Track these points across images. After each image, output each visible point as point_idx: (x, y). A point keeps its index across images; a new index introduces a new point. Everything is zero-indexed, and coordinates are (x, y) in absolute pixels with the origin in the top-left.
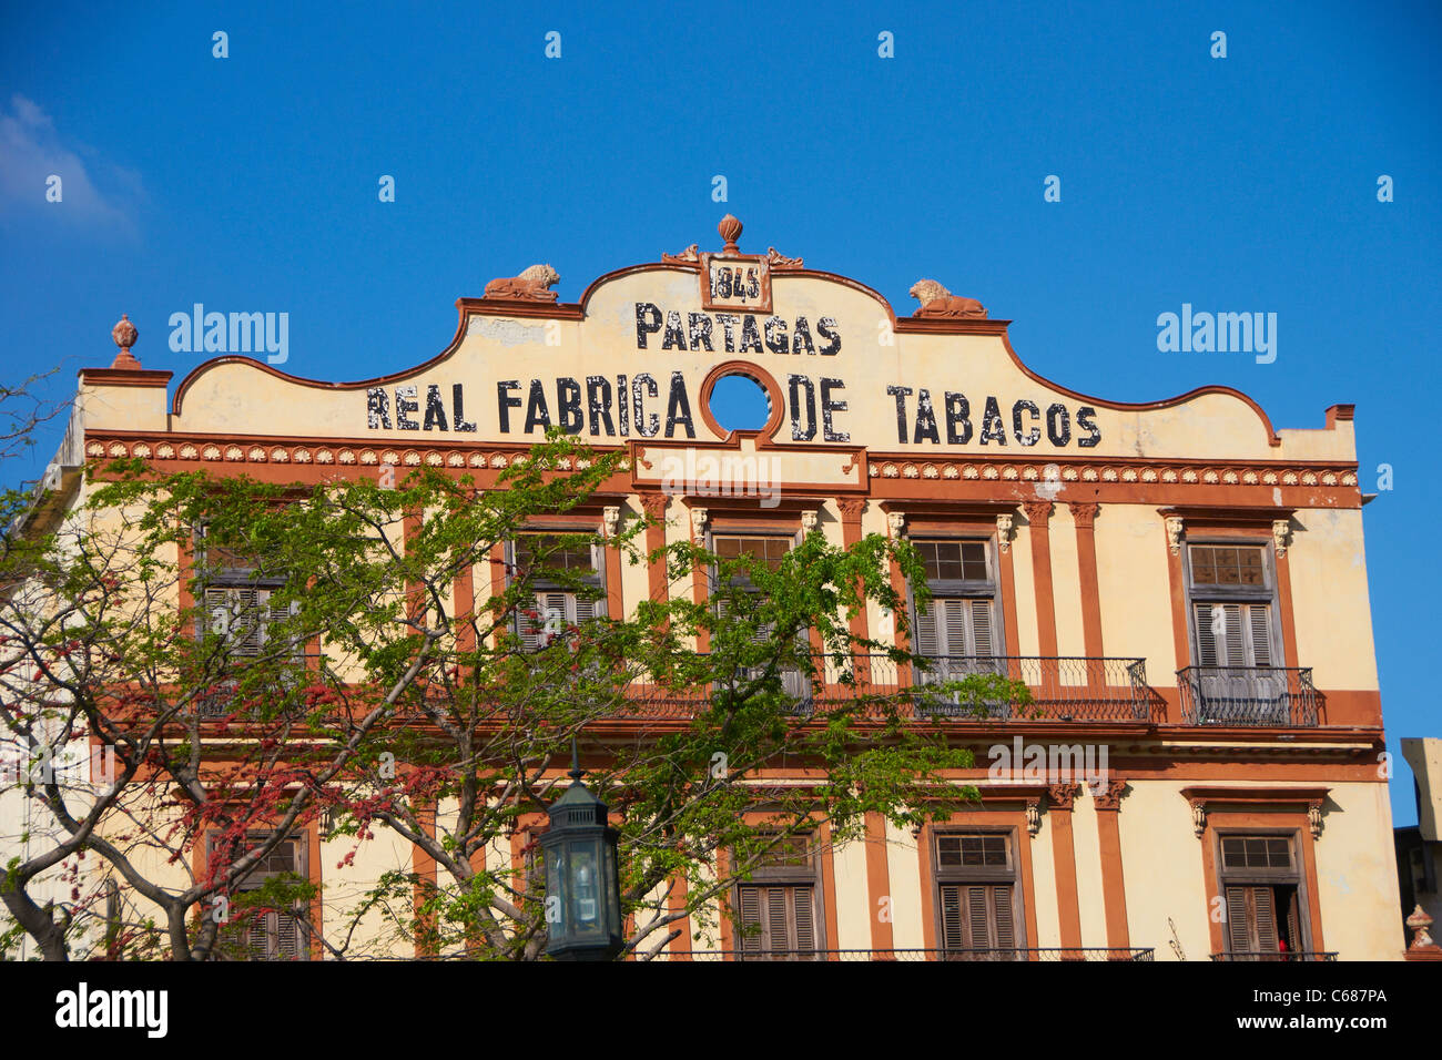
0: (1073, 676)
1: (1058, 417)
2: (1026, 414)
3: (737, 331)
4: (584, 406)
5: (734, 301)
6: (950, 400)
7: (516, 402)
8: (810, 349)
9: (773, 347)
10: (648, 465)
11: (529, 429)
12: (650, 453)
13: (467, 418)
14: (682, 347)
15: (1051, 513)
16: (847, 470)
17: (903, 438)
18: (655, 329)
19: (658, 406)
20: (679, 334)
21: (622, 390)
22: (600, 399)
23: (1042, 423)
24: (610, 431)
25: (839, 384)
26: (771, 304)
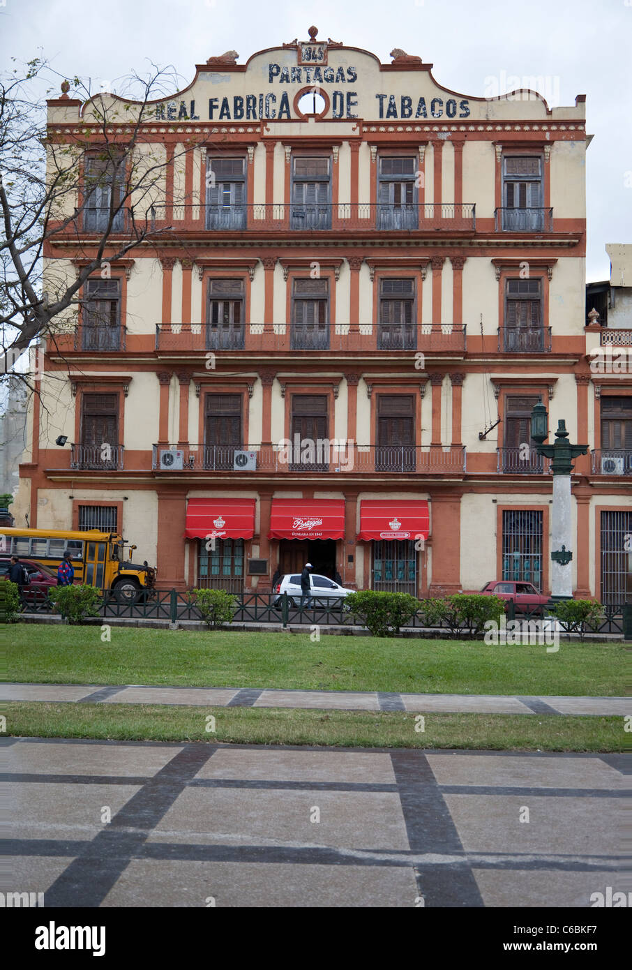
0: (448, 213)
1: (451, 105)
2: (437, 104)
3: (312, 74)
4: (245, 107)
5: (312, 61)
6: (403, 100)
7: (216, 107)
8: (343, 80)
9: (327, 80)
10: (268, 130)
11: (221, 117)
12: (269, 125)
13: (196, 114)
14: (288, 82)
15: (443, 144)
16: (354, 129)
17: (381, 115)
18: (277, 74)
19: (276, 106)
20: (287, 76)
21: (261, 100)
22: (251, 104)
23: (444, 108)
24: (255, 117)
25: (355, 94)
26: (327, 62)
